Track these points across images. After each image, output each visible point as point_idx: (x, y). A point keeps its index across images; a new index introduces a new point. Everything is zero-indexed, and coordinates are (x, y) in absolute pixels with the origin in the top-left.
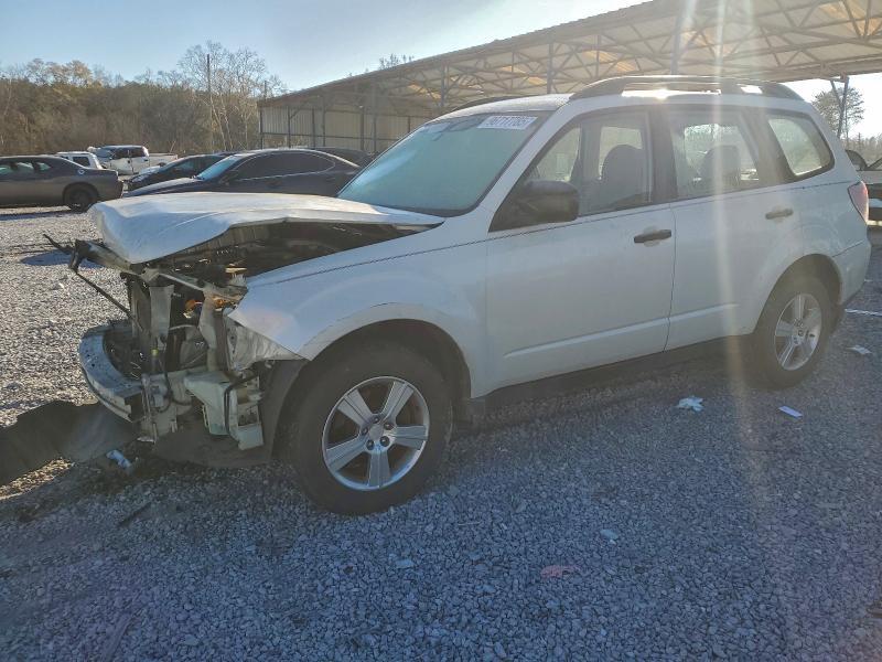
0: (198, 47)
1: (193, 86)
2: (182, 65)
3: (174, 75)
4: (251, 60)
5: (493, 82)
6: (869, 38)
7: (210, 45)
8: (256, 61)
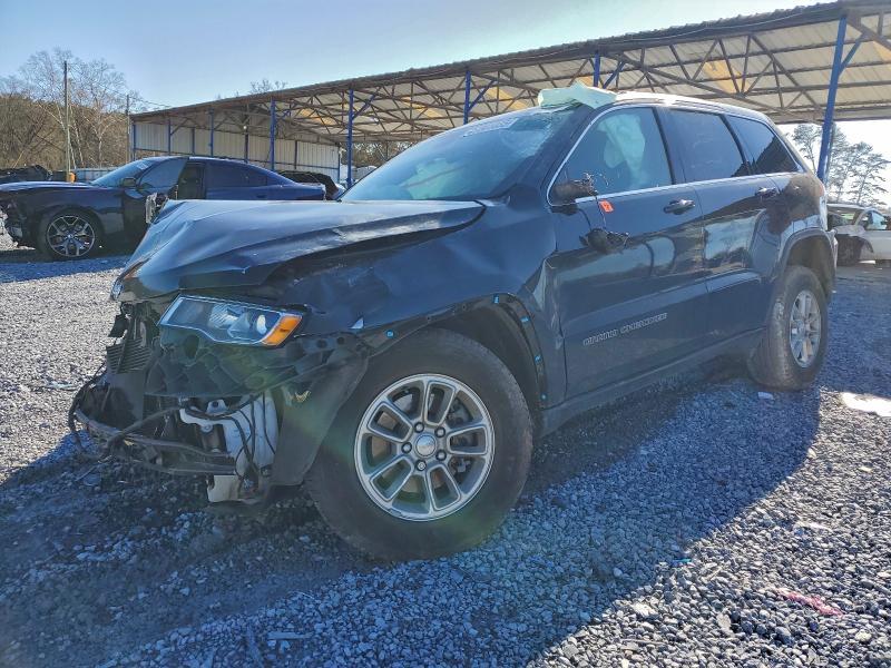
0: (44, 53)
1: (35, 96)
2: (24, 71)
3: (13, 82)
4: (109, 72)
5: (387, 112)
6: (745, 94)
7: (58, 52)
8: (114, 75)
